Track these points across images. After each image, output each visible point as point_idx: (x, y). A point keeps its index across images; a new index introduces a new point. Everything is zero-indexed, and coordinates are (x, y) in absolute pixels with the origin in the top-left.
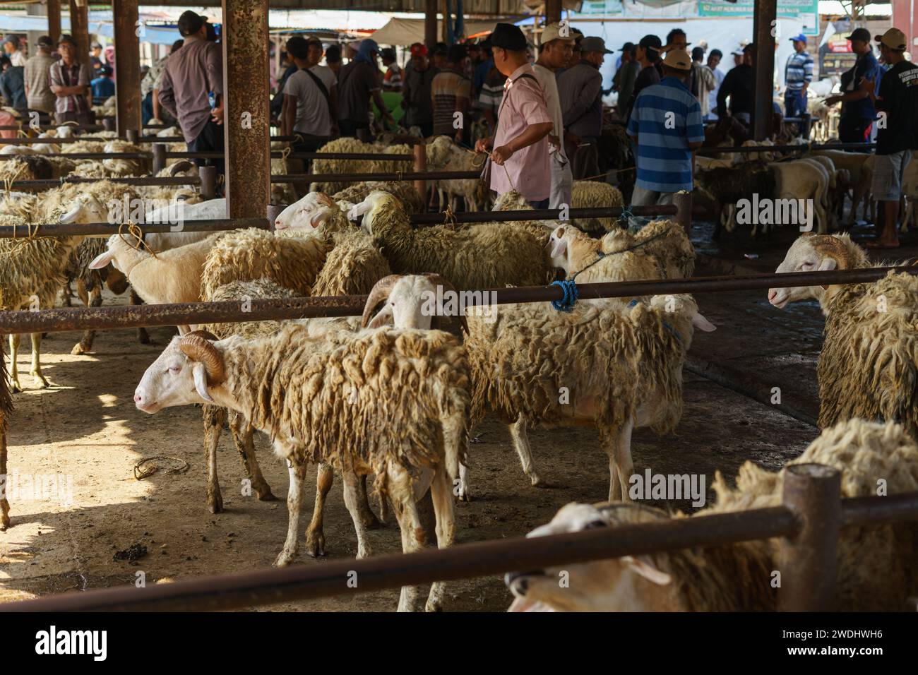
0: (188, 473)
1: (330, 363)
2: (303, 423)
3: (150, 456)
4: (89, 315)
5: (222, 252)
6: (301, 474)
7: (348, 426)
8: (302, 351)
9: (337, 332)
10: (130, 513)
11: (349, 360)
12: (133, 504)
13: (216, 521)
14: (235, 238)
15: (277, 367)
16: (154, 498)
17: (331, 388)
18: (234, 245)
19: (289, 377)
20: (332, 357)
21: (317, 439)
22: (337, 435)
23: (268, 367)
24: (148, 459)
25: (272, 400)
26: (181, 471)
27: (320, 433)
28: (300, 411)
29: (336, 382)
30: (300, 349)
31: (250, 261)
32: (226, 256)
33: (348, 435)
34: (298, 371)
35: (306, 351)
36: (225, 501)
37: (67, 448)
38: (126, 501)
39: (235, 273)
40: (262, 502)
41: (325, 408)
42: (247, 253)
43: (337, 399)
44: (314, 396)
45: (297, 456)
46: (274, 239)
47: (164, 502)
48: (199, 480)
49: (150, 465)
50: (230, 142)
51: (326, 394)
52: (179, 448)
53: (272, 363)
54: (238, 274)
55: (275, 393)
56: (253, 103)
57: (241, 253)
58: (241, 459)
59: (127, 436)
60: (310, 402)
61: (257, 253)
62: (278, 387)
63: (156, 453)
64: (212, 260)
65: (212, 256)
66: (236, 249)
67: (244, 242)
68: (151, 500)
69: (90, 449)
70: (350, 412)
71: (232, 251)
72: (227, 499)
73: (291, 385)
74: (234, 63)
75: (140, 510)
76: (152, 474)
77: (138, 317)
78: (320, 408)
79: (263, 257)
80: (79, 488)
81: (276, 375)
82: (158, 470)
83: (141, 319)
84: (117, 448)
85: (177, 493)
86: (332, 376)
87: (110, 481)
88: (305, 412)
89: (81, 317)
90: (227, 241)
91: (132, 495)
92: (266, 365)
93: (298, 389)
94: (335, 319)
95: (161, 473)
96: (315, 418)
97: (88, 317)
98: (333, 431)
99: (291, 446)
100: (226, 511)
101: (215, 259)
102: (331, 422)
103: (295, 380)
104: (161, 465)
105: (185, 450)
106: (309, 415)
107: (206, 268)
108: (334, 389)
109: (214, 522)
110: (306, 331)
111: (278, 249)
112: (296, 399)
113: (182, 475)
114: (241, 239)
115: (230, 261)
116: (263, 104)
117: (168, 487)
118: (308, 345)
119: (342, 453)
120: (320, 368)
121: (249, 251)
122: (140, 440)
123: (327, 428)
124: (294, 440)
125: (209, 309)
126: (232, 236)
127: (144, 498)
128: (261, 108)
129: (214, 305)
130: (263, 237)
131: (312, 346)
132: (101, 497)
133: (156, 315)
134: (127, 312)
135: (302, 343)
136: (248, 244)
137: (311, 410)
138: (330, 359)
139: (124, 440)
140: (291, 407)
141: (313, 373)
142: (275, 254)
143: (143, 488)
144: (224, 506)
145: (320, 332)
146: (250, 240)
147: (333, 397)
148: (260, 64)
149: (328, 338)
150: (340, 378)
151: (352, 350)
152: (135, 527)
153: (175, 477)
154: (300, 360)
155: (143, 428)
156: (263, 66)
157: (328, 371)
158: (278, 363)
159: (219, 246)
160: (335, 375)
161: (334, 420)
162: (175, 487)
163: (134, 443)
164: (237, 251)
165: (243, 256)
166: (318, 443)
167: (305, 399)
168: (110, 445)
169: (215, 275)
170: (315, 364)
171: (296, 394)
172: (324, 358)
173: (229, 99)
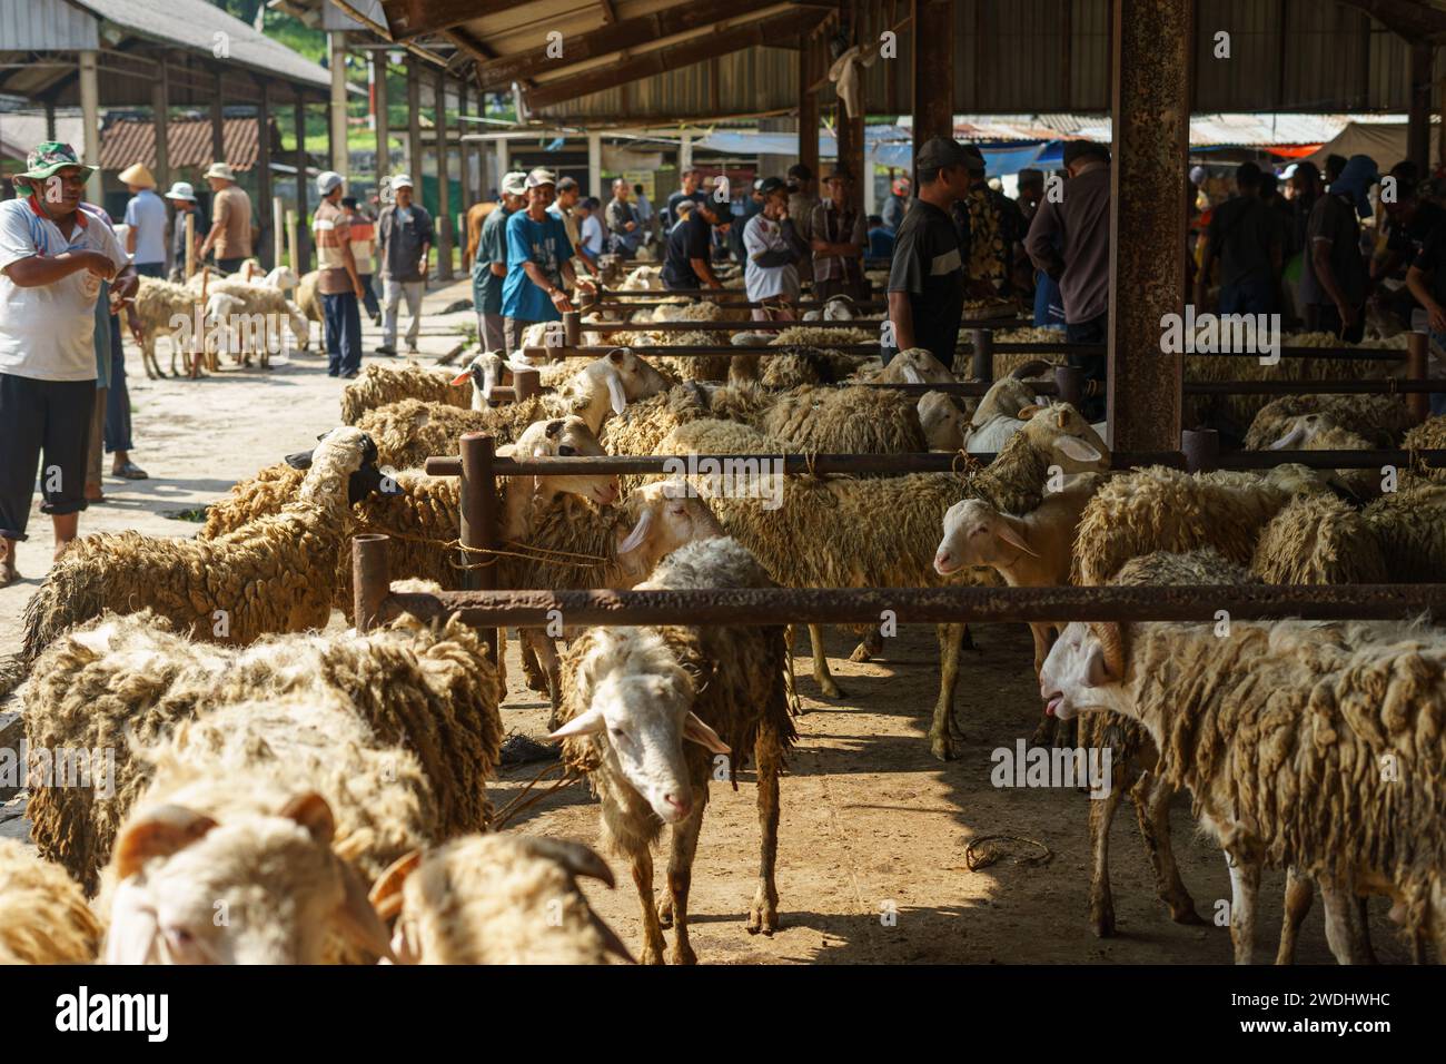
0: (1053, 866)
1: (1310, 708)
2: (1261, 806)
3: (988, 833)
4: (928, 598)
5: (1109, 505)
6: (1252, 878)
7: (1351, 817)
8: (1255, 681)
9: (1318, 647)
10: (964, 925)
11: (1355, 704)
12: (968, 910)
13: (1106, 950)
14: (1128, 482)
15: (1211, 697)
16: (1000, 902)
17: (1314, 751)
18: (1127, 494)
19: (1234, 725)
20: (1313, 696)
21: (1287, 836)
22: (1325, 832)
23: (1194, 689)
24: (985, 839)
25: (1200, 751)
26: (1041, 861)
27: (1292, 826)
28: (1255, 786)
29: (1322, 741)
30: (1251, 677)
31: (1155, 520)
32: (1115, 513)
33: (1352, 832)
34: (1249, 718)
35: (1261, 682)
36: (1118, 918)
37: (856, 810)
38: (954, 903)
39: (1129, 540)
40: (1180, 926)
41: (1303, 784)
42: (1150, 508)
43: (1328, 770)
44: (1281, 764)
45: (1243, 848)
46: (1195, 484)
47: (1016, 910)
48: (1071, 880)
49: (991, 848)
50: (1117, 326)
51: (1305, 761)
52: (1034, 824)
53: (1202, 687)
54: (1135, 542)
55: (1205, 741)
56: (1157, 262)
57: (1140, 506)
58: (1147, 849)
59: (946, 796)
60: (1274, 774)
61: (1166, 508)
62: (1211, 734)
63: (997, 830)
64: (1093, 519)
65: (1093, 512)
66: (1131, 500)
67: (1144, 488)
68: (996, 906)
69: (893, 815)
70: (1355, 793)
71: (1125, 504)
72: (1121, 913)
73: (1236, 741)
74: (1128, 198)
75: (979, 920)
76: (994, 863)
77: (1005, 606)
78: (1292, 784)
79: (1177, 513)
80: (880, 876)
81: (1209, 713)
82: (1002, 857)
83: (1009, 609)
84: (935, 815)
85: (1038, 898)
86: (1315, 728)
87: (927, 870)
88: (1263, 790)
89: (915, 601)
90: (1118, 487)
91: (963, 894)
92: (1191, 685)
93: (1249, 749)
94: (1325, 623)
95: (1008, 862)
96: (1283, 801)
97: (926, 602)
98: (1318, 824)
99: (1233, 831)
100: (1120, 935)
101: (1098, 517)
102: (1315, 810)
103: (1245, 733)
104: (1006, 849)
105: (1043, 827)
106: (1272, 795)
107: (1082, 532)
108: (1321, 754)
109: (1102, 953)
110: (1266, 641)
111: (1201, 501)
112: (1246, 764)
113: (1042, 869)
114: (1140, 485)
115: (1122, 520)
116: (1175, 264)
117: (1022, 887)
118: (1265, 669)
119: (1332, 862)
120: (1291, 718)
121: (1153, 504)
122: (970, 806)
123: (1306, 820)
124: (1240, 824)
125: (1120, 598)
126: (1124, 478)
127: (984, 901)
128: (1170, 270)
129: (1127, 592)
130: (1176, 481)
131: (1273, 672)
132: (916, 895)
133: (1034, 603)
134: (988, 596)
135: (1257, 665)
136: (1152, 492)
137: (1275, 787)
138: (1310, 702)
139: (943, 804)
140: (1237, 776)
141: (1278, 726)
142: (1197, 511)
143: (978, 886)
144: (1117, 927)
145: (1289, 643)
146: (1155, 486)
147: (1319, 765)
148: (1172, 200)
149: (1302, 656)
150: (1330, 735)
151: (1355, 685)
152: (974, 948)
153: (1031, 871)
154: (1252, 698)
155: (973, 786)
156: (1177, 202)
157: (1306, 721)
158: (1213, 691)
159: (1102, 495)
160: (1320, 729)
161: (1321, 807)
162: (1034, 887)
163: (960, 810)
164: (1133, 503)
165: (1143, 511)
166: (1289, 845)
167: (1263, 766)
168: (923, 810)
169: (1097, 543)
170: (1281, 709)
171: (1246, 758)
172: (1296, 700)
173: (1119, 255)
